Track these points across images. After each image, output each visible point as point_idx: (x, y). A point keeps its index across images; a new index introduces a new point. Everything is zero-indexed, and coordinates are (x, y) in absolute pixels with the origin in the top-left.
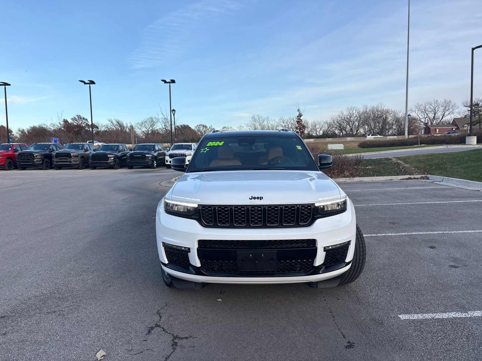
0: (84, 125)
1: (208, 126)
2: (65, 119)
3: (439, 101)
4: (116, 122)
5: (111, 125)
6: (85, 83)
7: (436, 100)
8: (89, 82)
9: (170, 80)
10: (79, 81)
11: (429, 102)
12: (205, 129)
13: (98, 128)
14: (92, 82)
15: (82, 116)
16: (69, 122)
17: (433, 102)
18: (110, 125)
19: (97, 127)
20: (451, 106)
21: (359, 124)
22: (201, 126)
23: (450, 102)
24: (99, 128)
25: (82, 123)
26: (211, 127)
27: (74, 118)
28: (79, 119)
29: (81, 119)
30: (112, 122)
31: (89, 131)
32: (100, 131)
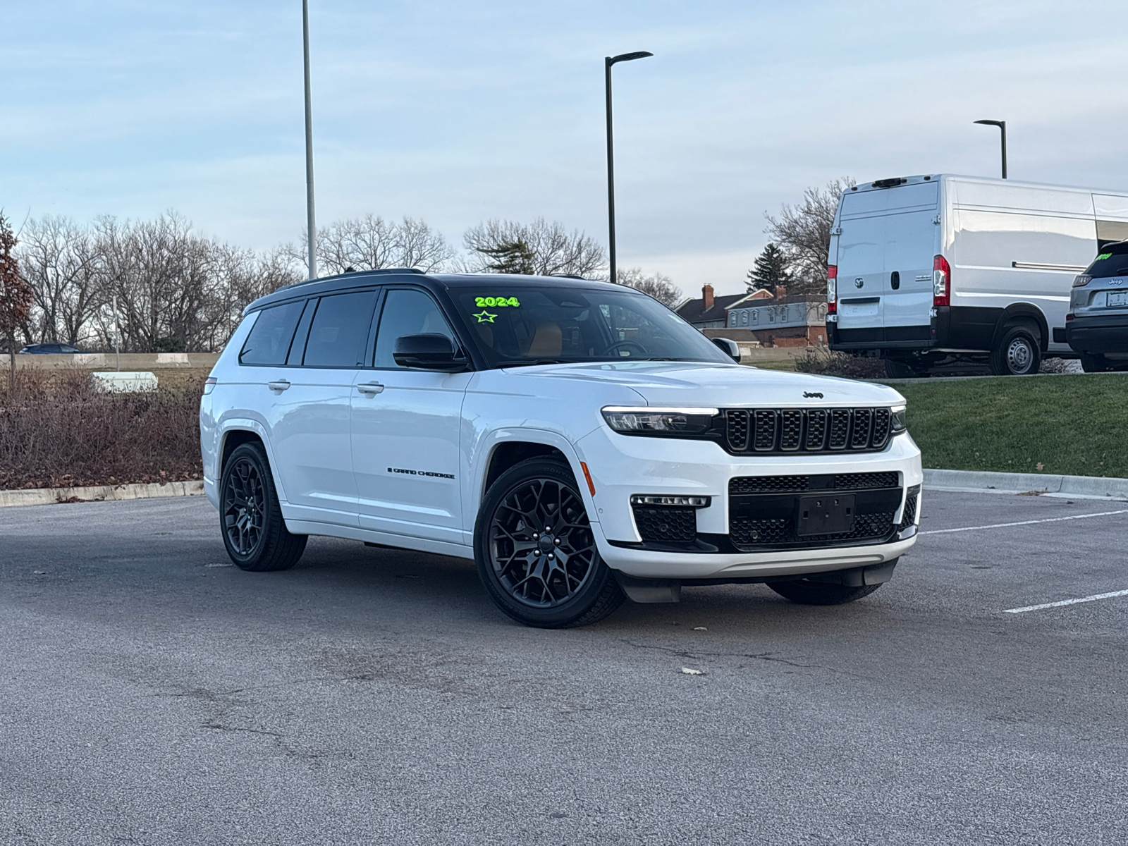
3: (387, 225)
7: (375, 218)
11: (353, 223)
17: (364, 227)
20: (428, 247)
21: (82, 296)
23: (424, 230)
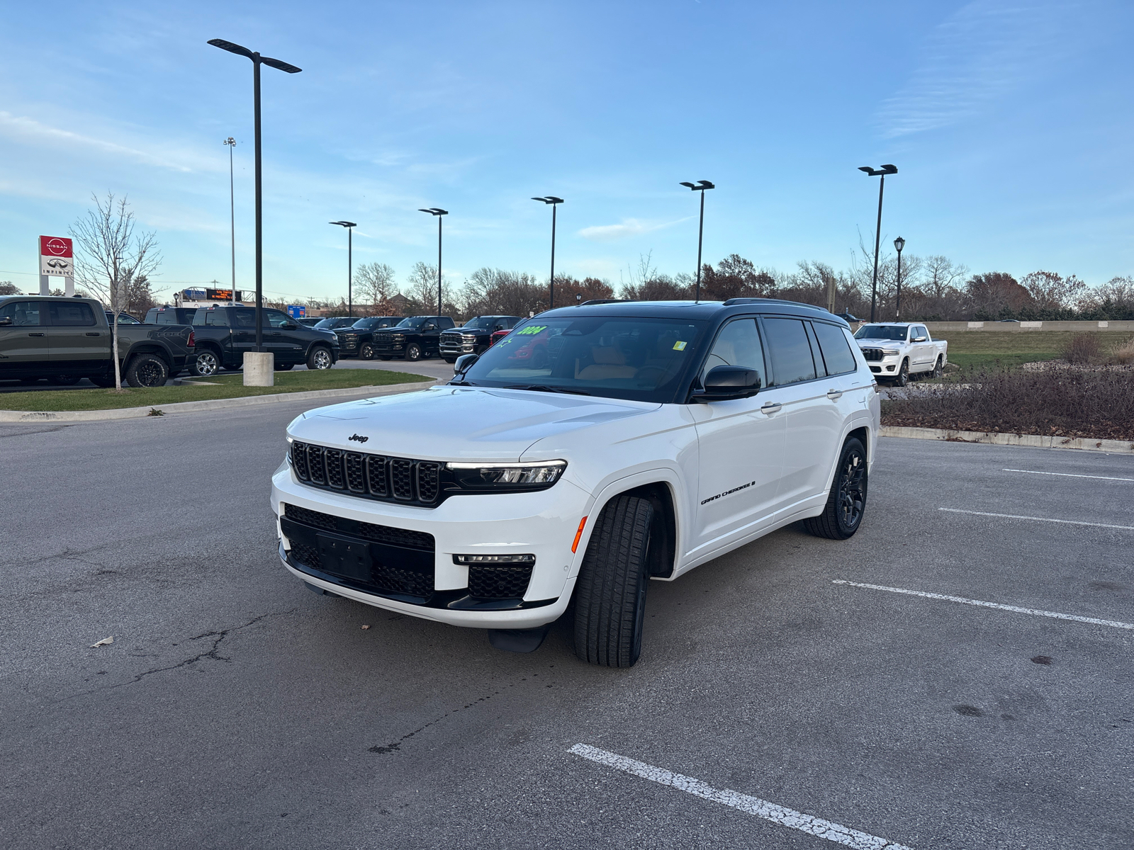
0: (743, 277)
1: (1064, 276)
2: (708, 264)
4: (816, 270)
5: (804, 277)
6: (694, 188)
8: (701, 185)
9: (882, 166)
10: (681, 184)
12: (1051, 284)
13: (774, 285)
14: (707, 185)
15: (742, 257)
16: (714, 271)
18: (801, 276)
19: (771, 282)
22: (1040, 277)
24: (776, 283)
25: (740, 272)
26: (1071, 278)
27: (726, 261)
28: (735, 264)
29: (739, 263)
30: (807, 270)
31: (754, 289)
32: (777, 290)
